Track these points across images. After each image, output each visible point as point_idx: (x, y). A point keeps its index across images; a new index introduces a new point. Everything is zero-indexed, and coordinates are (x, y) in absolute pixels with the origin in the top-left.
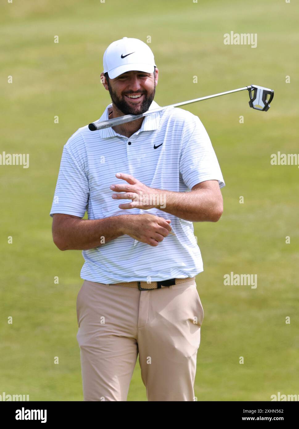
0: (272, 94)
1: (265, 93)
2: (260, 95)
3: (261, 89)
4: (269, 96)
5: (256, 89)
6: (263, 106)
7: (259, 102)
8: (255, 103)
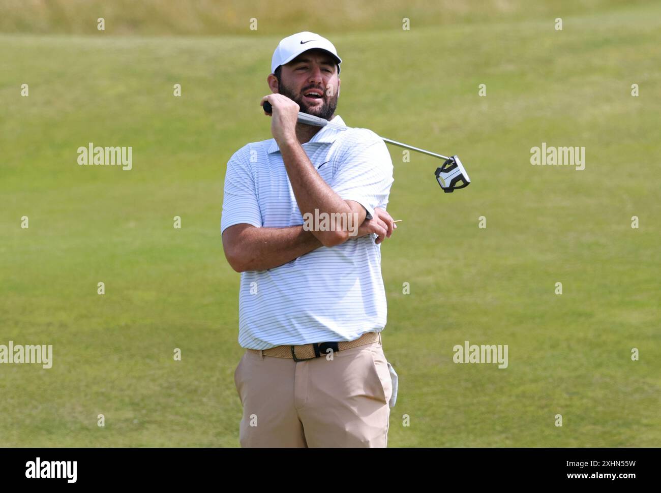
0: (466, 184)
1: (461, 177)
2: (453, 174)
3: (461, 169)
4: (460, 183)
5: (455, 165)
6: (447, 184)
7: (447, 178)
8: (443, 175)
